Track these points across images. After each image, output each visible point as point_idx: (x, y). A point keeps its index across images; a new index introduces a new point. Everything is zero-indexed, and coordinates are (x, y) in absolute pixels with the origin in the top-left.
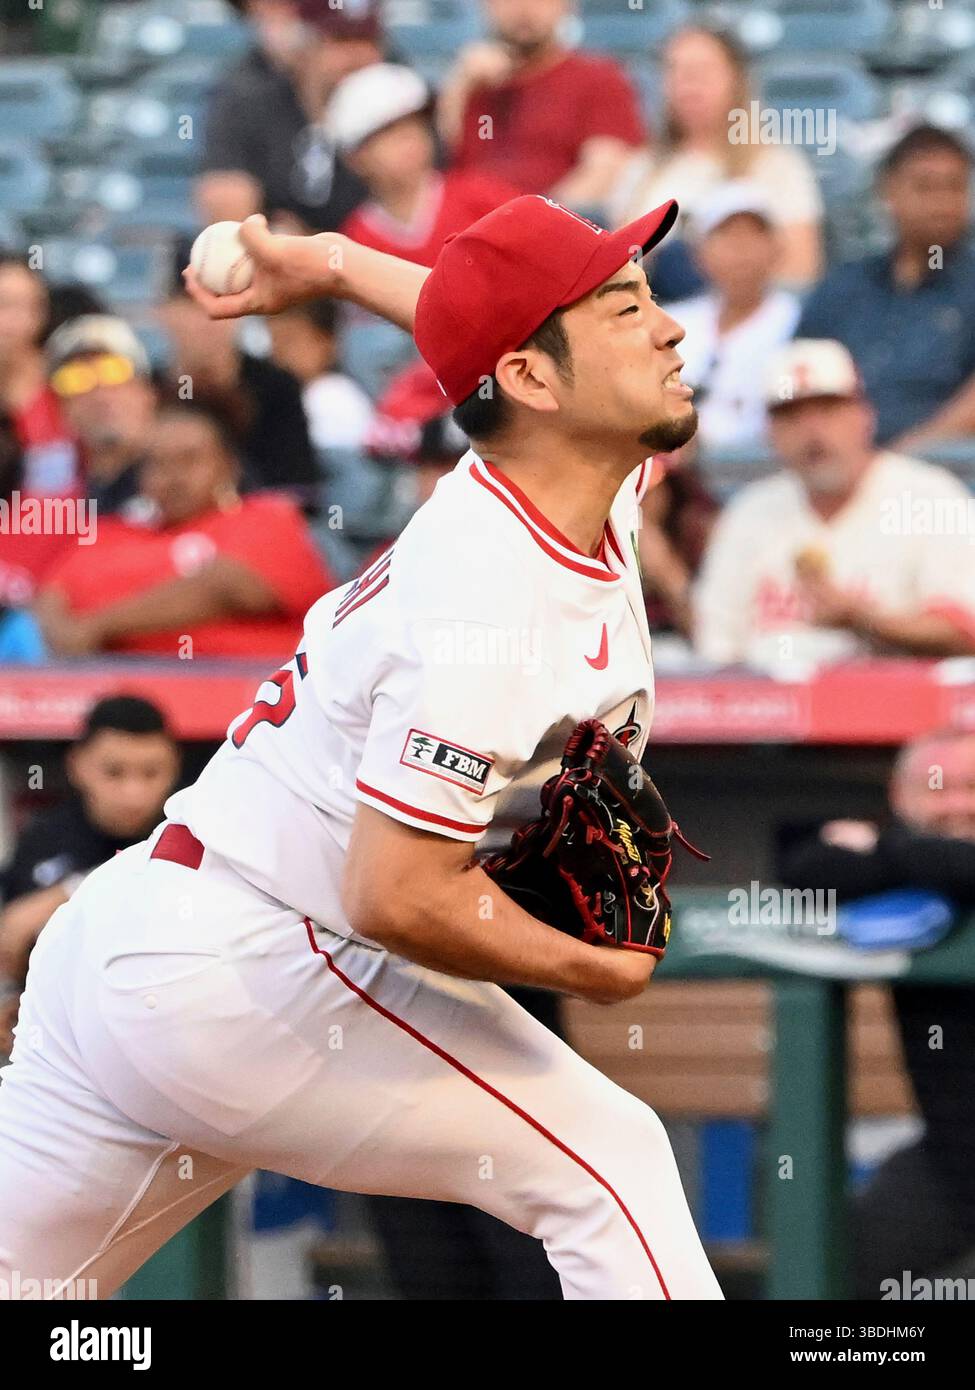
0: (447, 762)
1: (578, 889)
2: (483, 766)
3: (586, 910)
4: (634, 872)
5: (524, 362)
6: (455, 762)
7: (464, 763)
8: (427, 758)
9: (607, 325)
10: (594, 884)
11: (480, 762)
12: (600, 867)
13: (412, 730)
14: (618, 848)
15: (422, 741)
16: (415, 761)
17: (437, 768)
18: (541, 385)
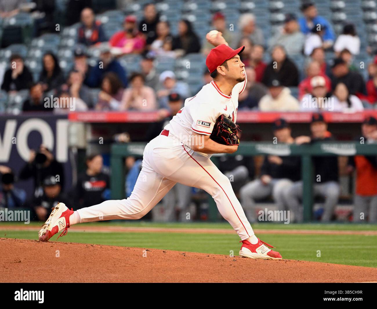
0: (203, 124)
1: (224, 138)
2: (209, 124)
3: (226, 141)
4: (232, 135)
5: (221, 67)
6: (205, 124)
7: (206, 124)
8: (201, 124)
9: (233, 63)
10: (226, 137)
11: (208, 123)
12: (227, 135)
13: (198, 120)
14: (229, 132)
15: (200, 121)
16: (199, 124)
17: (202, 125)
18: (223, 71)
